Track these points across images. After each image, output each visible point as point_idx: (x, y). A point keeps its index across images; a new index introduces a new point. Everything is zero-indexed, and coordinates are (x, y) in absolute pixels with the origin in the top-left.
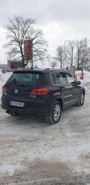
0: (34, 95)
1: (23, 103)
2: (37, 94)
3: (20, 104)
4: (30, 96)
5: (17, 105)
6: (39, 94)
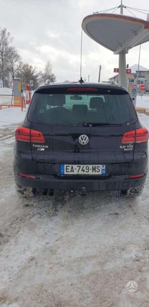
0: (128, 144)
1: (100, 166)
2: (135, 141)
3: (94, 169)
4: (121, 147)
5: (85, 173)
6: (138, 142)
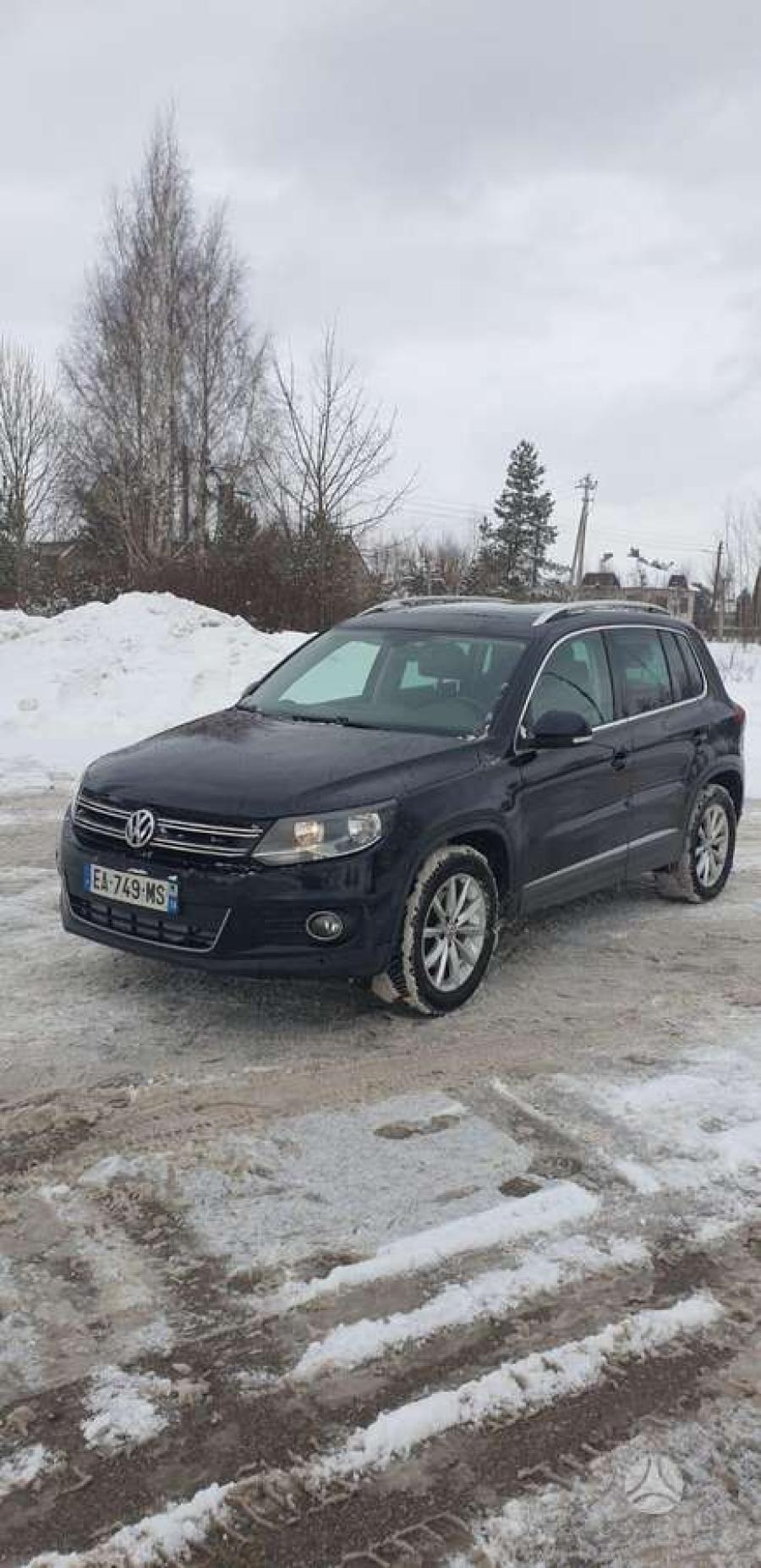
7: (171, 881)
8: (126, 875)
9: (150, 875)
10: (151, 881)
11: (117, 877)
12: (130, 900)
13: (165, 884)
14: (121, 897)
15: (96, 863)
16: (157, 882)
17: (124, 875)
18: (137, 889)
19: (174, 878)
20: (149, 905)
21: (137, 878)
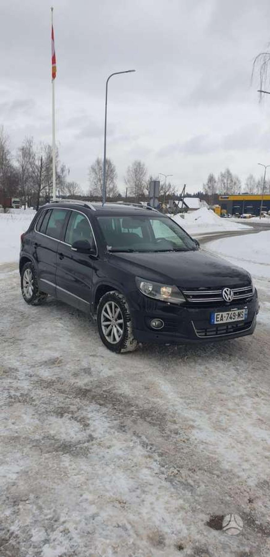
7: (245, 309)
8: (231, 312)
9: (239, 309)
10: (239, 311)
11: (227, 314)
12: (232, 320)
13: (244, 310)
14: (230, 321)
15: (216, 312)
16: (241, 311)
17: (230, 313)
18: (234, 316)
19: (246, 307)
20: (239, 319)
21: (235, 312)
